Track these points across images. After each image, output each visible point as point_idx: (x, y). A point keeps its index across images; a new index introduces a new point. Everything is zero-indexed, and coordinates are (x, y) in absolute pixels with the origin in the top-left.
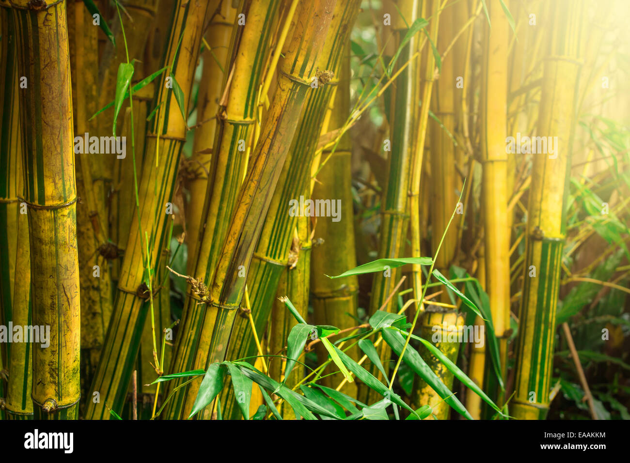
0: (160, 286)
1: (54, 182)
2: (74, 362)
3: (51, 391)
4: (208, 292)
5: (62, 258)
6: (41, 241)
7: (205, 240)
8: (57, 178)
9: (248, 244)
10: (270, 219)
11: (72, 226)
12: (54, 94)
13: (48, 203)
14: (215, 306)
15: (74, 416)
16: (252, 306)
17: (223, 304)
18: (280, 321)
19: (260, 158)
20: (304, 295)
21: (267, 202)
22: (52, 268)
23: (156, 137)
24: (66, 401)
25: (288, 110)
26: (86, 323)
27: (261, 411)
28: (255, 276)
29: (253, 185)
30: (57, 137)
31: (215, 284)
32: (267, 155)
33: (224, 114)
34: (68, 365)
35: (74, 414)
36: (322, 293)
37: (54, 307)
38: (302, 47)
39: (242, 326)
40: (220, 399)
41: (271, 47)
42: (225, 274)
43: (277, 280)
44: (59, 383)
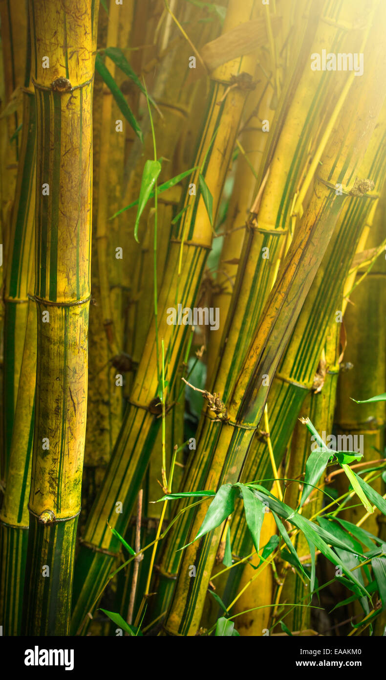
0: (174, 402)
1: (68, 277)
2: (76, 472)
3: (49, 502)
4: (225, 409)
5: (71, 360)
6: (49, 339)
7: (226, 355)
8: (71, 273)
9: (271, 361)
10: (297, 338)
11: (84, 326)
12: (74, 183)
13: (60, 300)
14: (232, 425)
15: (72, 531)
16: (271, 429)
17: (240, 423)
18: (301, 449)
19: (289, 269)
20: (327, 423)
21: (294, 317)
22: (60, 369)
23: (180, 243)
24: (64, 514)
25: (323, 219)
26: (93, 439)
27: (273, 541)
28: (276, 398)
29: (280, 298)
30: (74, 229)
31: (232, 402)
32: (297, 266)
33: (254, 221)
34: (69, 475)
35: (73, 528)
36: (347, 425)
37: (58, 412)
38: (342, 153)
39: (259, 451)
40: (231, 527)
41: (309, 154)
42: (244, 391)
43: (300, 404)
44: (58, 493)
